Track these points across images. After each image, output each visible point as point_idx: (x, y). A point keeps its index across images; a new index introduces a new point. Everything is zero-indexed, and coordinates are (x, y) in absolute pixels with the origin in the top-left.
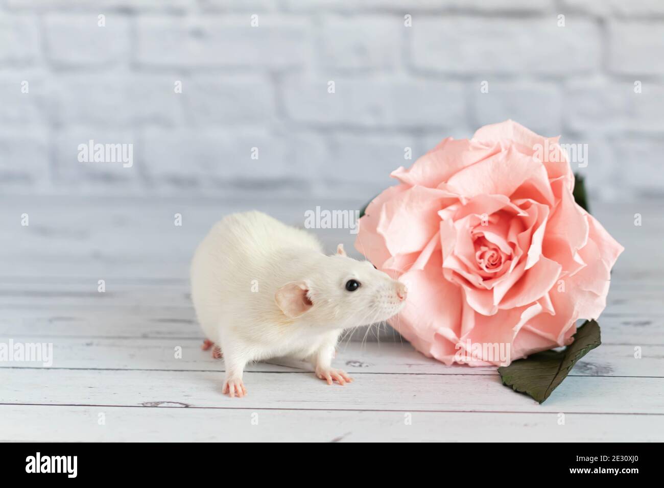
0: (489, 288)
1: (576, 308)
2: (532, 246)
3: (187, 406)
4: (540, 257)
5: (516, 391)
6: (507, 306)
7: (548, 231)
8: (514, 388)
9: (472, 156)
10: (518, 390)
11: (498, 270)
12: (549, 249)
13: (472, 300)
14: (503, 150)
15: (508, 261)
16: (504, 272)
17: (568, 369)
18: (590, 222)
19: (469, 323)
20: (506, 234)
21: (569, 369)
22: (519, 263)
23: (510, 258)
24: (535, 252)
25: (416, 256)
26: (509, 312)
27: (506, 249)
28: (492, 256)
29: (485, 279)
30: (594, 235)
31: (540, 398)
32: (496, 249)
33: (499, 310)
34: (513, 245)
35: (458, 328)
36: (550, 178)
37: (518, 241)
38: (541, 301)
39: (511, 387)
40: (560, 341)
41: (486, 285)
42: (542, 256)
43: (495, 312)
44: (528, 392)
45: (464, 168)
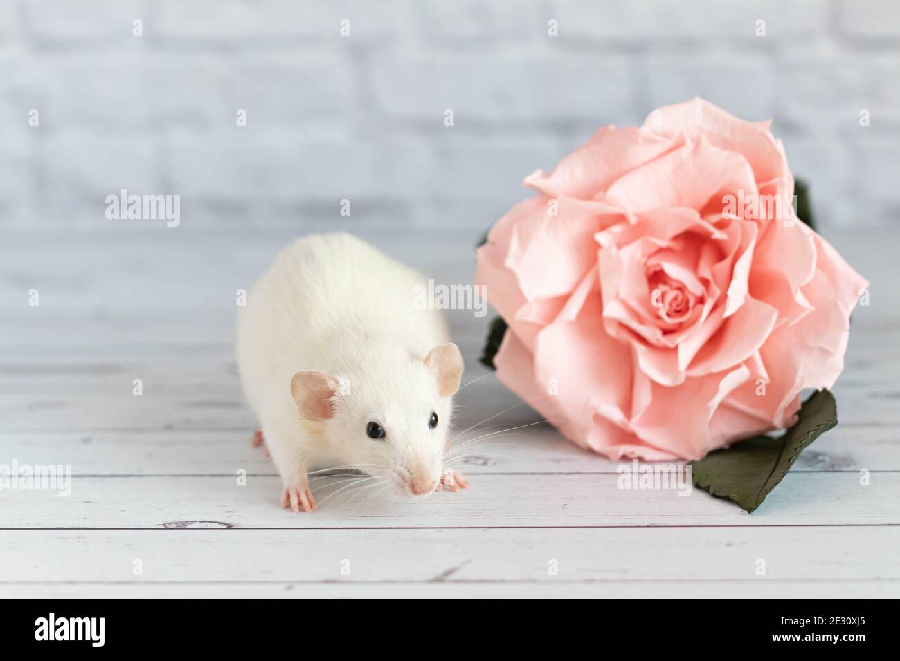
0: (671, 345)
1: (801, 372)
2: (734, 282)
3: (229, 527)
4: (746, 298)
5: (715, 496)
6: (699, 371)
7: (756, 260)
8: (712, 491)
9: (643, 153)
10: (717, 494)
11: (684, 319)
12: (759, 286)
13: (646, 363)
14: (688, 142)
15: (699, 306)
16: (693, 322)
17: (789, 461)
18: (819, 246)
19: (644, 398)
20: (694, 266)
21: (791, 461)
22: (715, 308)
23: (701, 301)
24: (738, 291)
25: (563, 300)
26: (702, 380)
27: (695, 288)
28: (676, 299)
29: (666, 332)
30: (823, 264)
31: (749, 503)
32: (682, 288)
33: (688, 378)
34: (705, 282)
35: (627, 406)
36: (758, 181)
37: (713, 275)
38: (749, 362)
39: (706, 490)
40: (778, 420)
41: (667, 341)
42: (749, 296)
43: (681, 380)
44: (731, 496)
45: (631, 170)
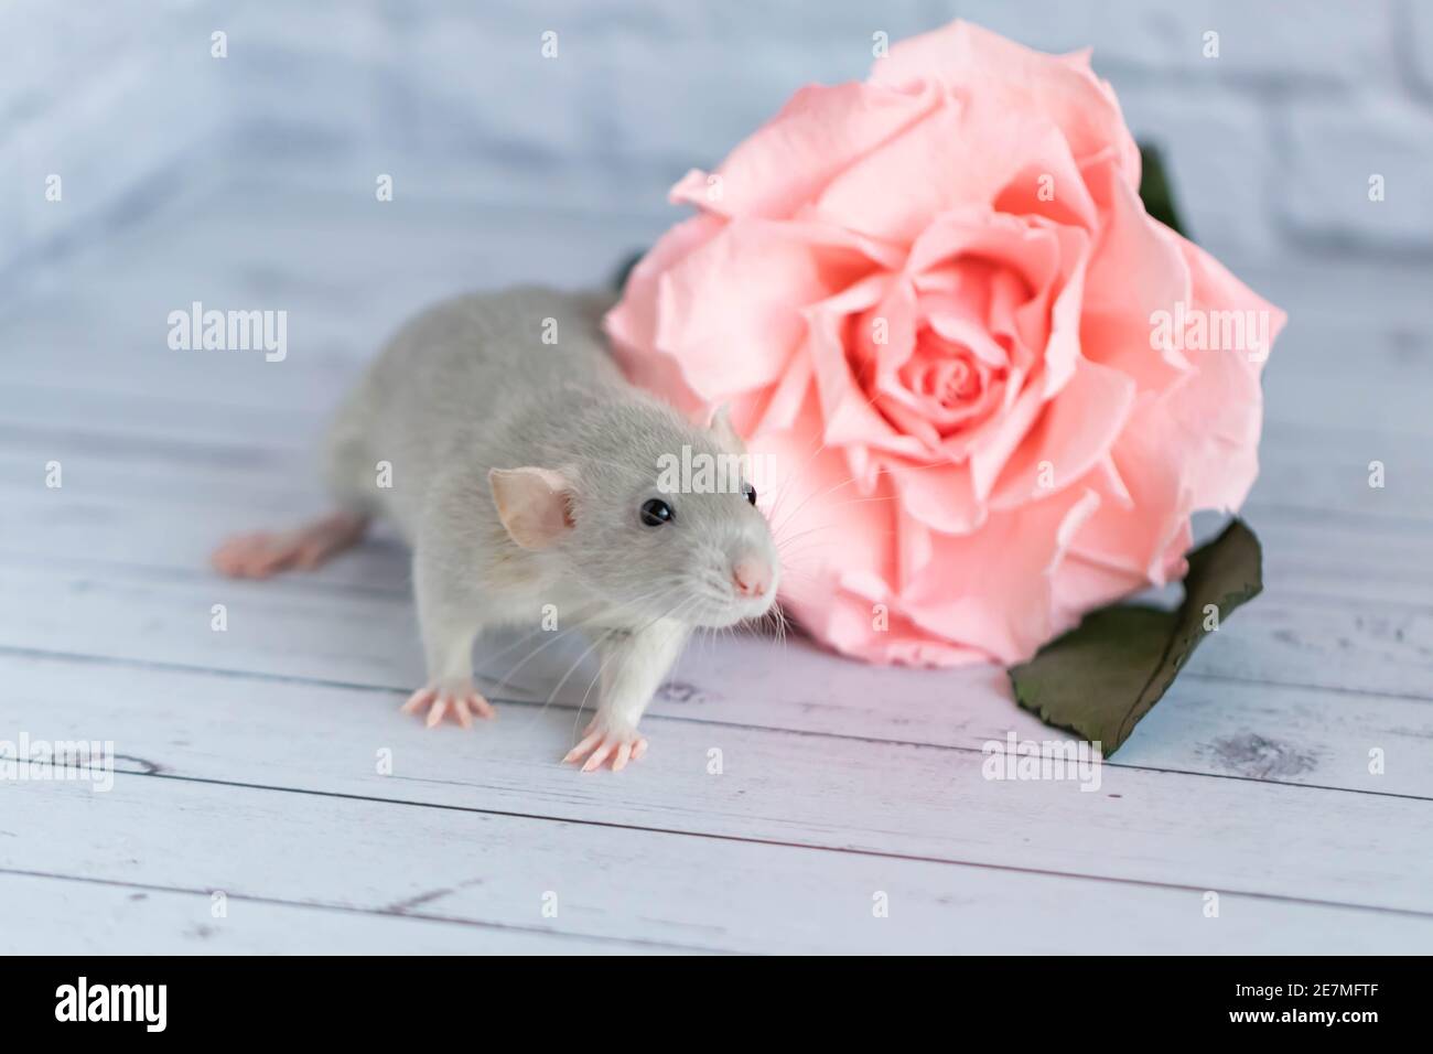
0: (957, 458)
1: (1186, 482)
2: (1055, 340)
3: (153, 771)
4: (1078, 363)
5: (1049, 724)
6: (1009, 500)
7: (1089, 295)
8: (1045, 714)
9: (870, 125)
10: (1053, 720)
11: (975, 410)
12: (1096, 339)
13: (921, 500)
14: (949, 99)
15: (998, 386)
16: (990, 413)
17: (1175, 663)
18: (1192, 261)
19: (918, 554)
20: (984, 315)
21: (1178, 664)
22: (1027, 383)
23: (1001, 375)
24: (1064, 350)
25: (768, 393)
26: (1016, 516)
27: (988, 354)
28: (957, 374)
29: (946, 433)
30: (1204, 297)
31: (1110, 737)
32: (966, 356)
33: (992, 515)
34: (1005, 342)
35: (892, 570)
36: (1077, 156)
37: (1018, 327)
38: (1093, 478)
39: (1036, 712)
40: (1156, 574)
41: (951, 451)
42: (1082, 358)
43: (982, 517)
44: (1076, 725)
45: (856, 160)
